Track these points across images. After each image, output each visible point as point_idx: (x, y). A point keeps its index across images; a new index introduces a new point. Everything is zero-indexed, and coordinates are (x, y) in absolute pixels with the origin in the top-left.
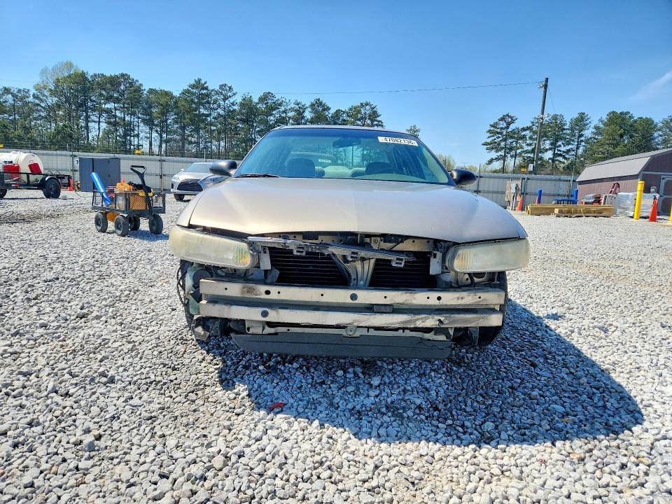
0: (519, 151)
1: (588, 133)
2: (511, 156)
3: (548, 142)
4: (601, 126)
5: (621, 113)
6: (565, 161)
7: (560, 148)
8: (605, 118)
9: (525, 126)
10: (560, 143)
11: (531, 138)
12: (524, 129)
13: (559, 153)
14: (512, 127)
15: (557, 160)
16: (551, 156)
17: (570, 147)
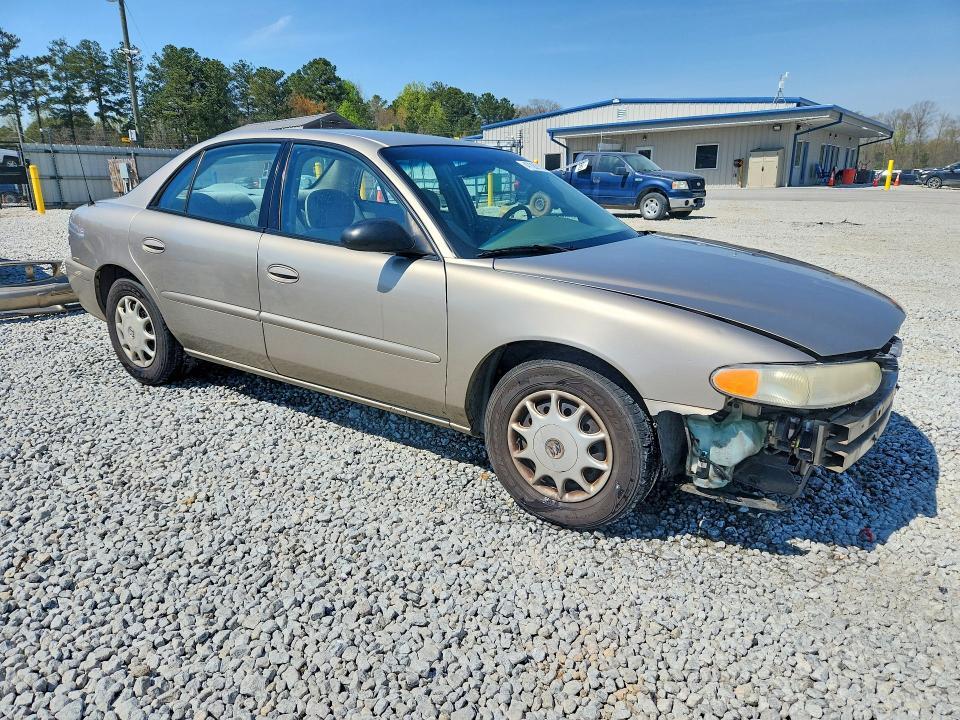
0: (42, 99)
1: (142, 75)
2: (30, 108)
3: (85, 85)
4: (158, 66)
5: (182, 49)
6: (122, 119)
7: (107, 97)
8: (160, 54)
9: (41, 56)
10: (105, 89)
11: (56, 77)
12: (40, 61)
13: (108, 104)
14: (14, 55)
15: (109, 117)
16: (97, 110)
17: (121, 96)
